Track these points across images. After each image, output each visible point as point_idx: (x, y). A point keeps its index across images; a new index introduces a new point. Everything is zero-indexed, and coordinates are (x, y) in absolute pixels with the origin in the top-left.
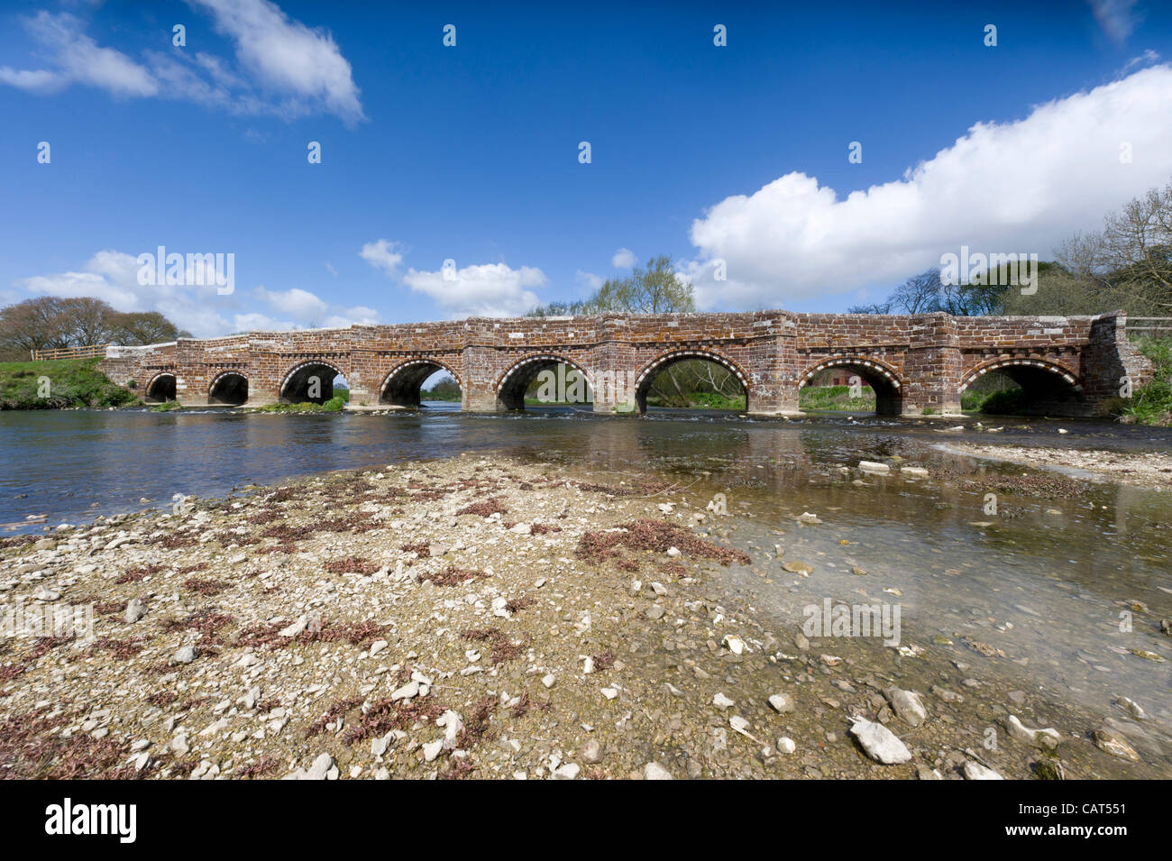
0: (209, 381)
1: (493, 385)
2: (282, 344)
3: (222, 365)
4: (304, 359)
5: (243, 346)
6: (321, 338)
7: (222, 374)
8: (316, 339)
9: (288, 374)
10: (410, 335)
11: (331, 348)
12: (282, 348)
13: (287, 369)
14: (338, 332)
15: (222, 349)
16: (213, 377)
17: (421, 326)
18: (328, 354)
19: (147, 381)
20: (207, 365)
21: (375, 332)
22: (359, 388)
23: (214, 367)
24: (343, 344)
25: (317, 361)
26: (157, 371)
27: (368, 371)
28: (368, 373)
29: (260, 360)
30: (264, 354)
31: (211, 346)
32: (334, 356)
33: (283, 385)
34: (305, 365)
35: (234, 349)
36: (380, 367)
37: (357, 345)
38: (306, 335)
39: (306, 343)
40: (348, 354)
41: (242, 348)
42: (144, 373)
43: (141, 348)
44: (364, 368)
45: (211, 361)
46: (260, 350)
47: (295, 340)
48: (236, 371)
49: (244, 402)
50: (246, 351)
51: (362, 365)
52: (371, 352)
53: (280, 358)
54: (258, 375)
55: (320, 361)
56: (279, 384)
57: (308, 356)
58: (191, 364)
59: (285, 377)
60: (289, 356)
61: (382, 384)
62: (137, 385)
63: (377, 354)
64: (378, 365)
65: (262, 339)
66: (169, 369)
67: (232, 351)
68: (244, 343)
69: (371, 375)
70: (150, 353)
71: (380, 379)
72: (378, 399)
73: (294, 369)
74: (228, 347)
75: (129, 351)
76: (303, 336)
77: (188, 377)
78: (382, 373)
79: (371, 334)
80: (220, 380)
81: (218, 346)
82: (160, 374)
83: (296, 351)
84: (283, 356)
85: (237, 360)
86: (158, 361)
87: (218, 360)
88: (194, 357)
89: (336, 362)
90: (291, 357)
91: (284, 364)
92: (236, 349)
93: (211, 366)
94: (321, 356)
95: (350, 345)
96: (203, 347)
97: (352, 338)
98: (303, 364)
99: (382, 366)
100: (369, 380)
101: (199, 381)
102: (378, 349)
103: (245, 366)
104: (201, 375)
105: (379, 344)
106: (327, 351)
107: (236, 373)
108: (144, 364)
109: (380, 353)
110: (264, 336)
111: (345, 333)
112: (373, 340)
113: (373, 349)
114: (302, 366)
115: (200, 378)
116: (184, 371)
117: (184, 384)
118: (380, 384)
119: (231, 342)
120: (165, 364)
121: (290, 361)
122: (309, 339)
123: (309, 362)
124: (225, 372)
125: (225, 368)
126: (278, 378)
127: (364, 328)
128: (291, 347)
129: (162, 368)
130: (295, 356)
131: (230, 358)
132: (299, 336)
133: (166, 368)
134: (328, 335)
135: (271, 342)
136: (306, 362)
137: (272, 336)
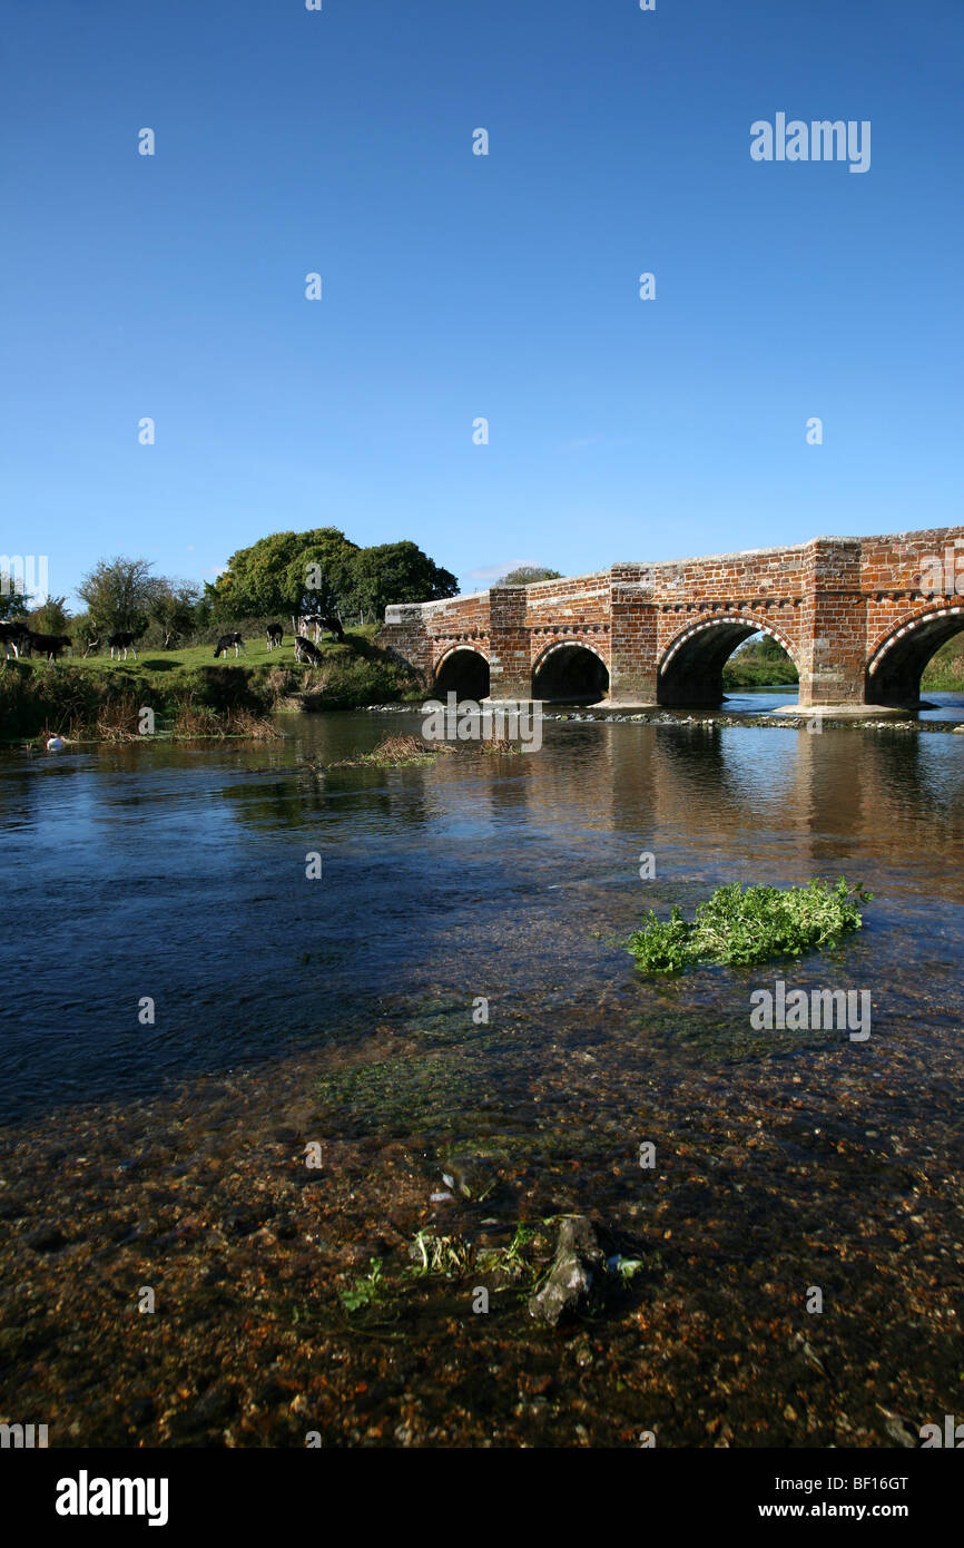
0: (533, 658)
2: (664, 587)
3: (556, 631)
4: (708, 612)
5: (592, 594)
6: (741, 572)
7: (553, 645)
8: (731, 573)
9: (673, 643)
11: (762, 590)
12: (664, 594)
13: (672, 635)
14: (775, 557)
15: (554, 600)
16: (540, 651)
18: (755, 604)
19: (436, 659)
20: (529, 630)
21: (859, 554)
22: (828, 669)
23: (541, 634)
24: (787, 581)
25: (730, 617)
26: (450, 642)
27: (845, 633)
28: (845, 637)
29: (627, 618)
30: (633, 608)
31: (538, 598)
32: (767, 606)
33: (665, 665)
34: (708, 625)
35: (576, 601)
36: (868, 625)
37: (826, 582)
38: (712, 568)
39: (711, 582)
40: (798, 601)
41: (590, 598)
42: (431, 648)
43: (425, 605)
44: (837, 628)
45: (536, 624)
46: (628, 600)
47: (689, 578)
48: (579, 639)
49: (601, 699)
50: (596, 604)
51: (834, 621)
52: (851, 594)
53: (660, 614)
54: (624, 646)
55: (737, 616)
56: (657, 662)
57: (714, 609)
58: (508, 631)
59: (669, 648)
60: (677, 609)
61: (872, 659)
62: (422, 666)
63: (862, 597)
64: (864, 621)
65: (631, 580)
66: (470, 640)
67: (572, 604)
68: (594, 589)
69: (849, 643)
70: (441, 614)
71: (868, 649)
72: (862, 691)
73: (685, 633)
74: (567, 597)
75: (413, 612)
76: (705, 569)
77: (504, 653)
78: (872, 636)
79: (851, 557)
80: (550, 656)
81: (550, 596)
82: (454, 647)
83: (691, 599)
84: (665, 609)
85: (582, 619)
86: (453, 626)
87: (550, 621)
88: (512, 618)
89: (771, 618)
90: (681, 610)
91: (667, 624)
92: (581, 600)
93: (537, 632)
94: (740, 608)
95: (803, 582)
96: (525, 599)
97: (809, 567)
98: (702, 623)
99: (871, 621)
100: (847, 652)
101: (519, 659)
102: (864, 586)
103: (595, 630)
104: (522, 648)
105: (866, 578)
106: (752, 595)
107: (580, 644)
108: (430, 632)
109: (869, 595)
110: (634, 574)
111: (791, 559)
112: (853, 569)
113: (854, 587)
114: (699, 628)
115: (519, 654)
116: (499, 643)
117: (499, 665)
118: (867, 658)
119: (572, 587)
120: (463, 630)
121: (679, 618)
122: (717, 575)
123: (716, 619)
124: (559, 642)
125: (561, 635)
126: (655, 651)
127: (838, 546)
128: (681, 593)
129: (458, 638)
130: (689, 609)
131: (570, 617)
132: (697, 570)
133: (466, 638)
134: (757, 564)
135: (645, 584)
136: (709, 619)
137: (646, 572)
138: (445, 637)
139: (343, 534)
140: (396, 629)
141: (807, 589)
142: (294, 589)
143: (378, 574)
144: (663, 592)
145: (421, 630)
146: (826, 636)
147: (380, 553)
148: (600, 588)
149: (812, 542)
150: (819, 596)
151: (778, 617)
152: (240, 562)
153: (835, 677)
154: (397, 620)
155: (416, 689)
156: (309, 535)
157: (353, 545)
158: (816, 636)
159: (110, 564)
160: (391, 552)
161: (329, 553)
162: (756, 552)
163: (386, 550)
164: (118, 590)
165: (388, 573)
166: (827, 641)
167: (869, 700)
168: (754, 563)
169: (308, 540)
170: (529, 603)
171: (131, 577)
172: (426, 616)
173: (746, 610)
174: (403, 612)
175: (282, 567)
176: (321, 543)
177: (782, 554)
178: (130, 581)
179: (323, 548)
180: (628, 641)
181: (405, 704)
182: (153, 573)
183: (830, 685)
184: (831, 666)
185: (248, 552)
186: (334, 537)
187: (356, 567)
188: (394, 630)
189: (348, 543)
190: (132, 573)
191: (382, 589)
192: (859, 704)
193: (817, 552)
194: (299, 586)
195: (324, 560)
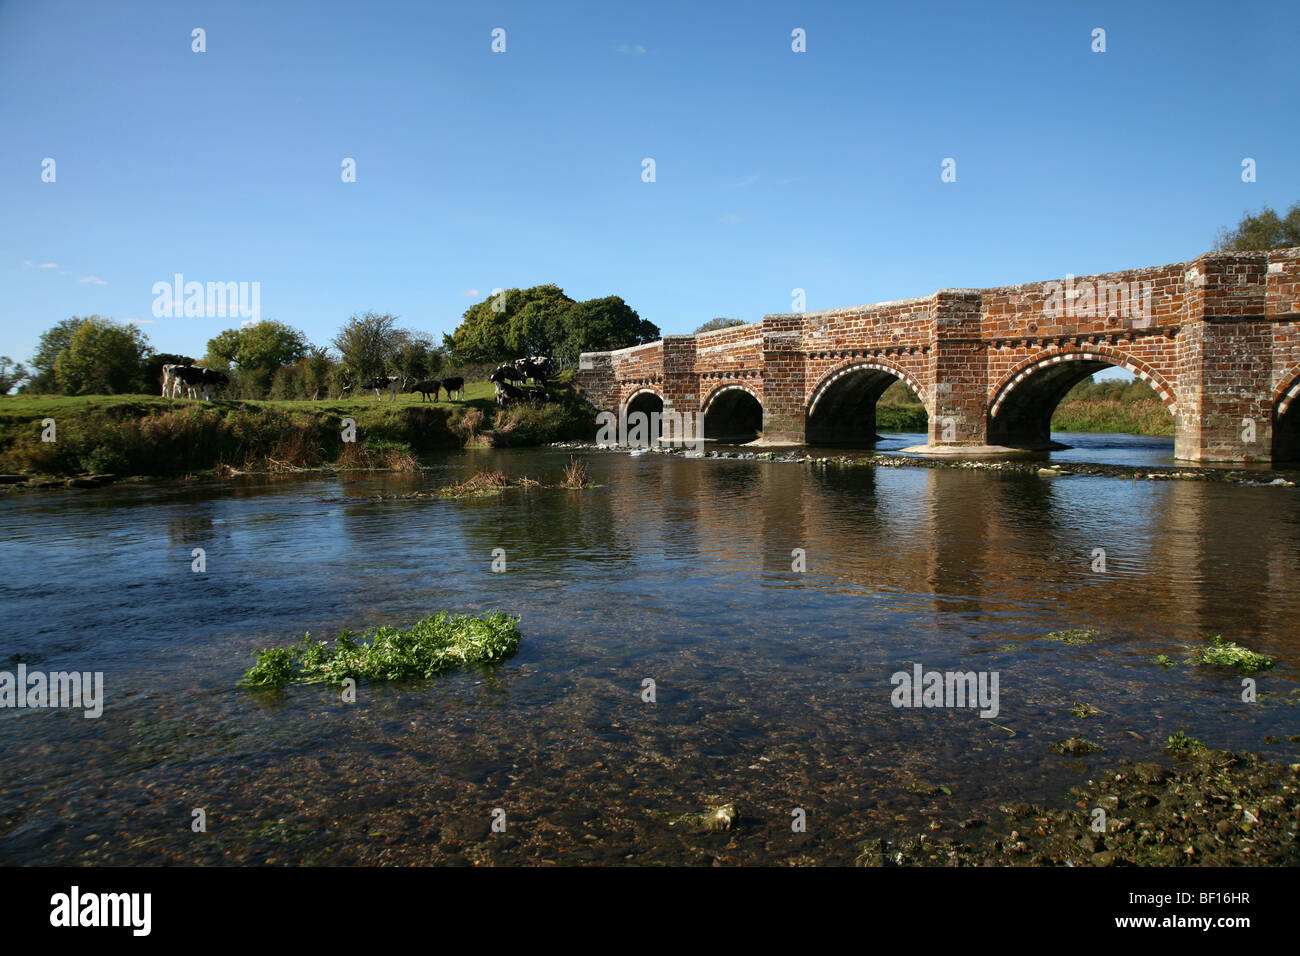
0: (702, 400)
2: (811, 336)
3: (721, 375)
4: (848, 358)
5: (750, 342)
6: (876, 322)
7: (718, 389)
8: (868, 323)
9: (819, 387)
11: (895, 338)
12: (811, 342)
13: (818, 379)
14: (906, 308)
15: (719, 348)
16: (707, 395)
18: (889, 352)
19: (622, 401)
20: (699, 375)
21: (979, 304)
22: (950, 412)
23: (708, 378)
24: (916, 330)
25: (868, 363)
26: (635, 386)
27: (967, 378)
28: (967, 382)
29: (778, 365)
30: (783, 355)
31: (705, 346)
32: (900, 353)
33: (813, 407)
34: (849, 370)
35: (737, 349)
36: (989, 371)
37: (948, 331)
38: (851, 318)
39: (851, 331)
40: (926, 349)
41: (750, 346)
42: (619, 391)
43: (615, 353)
44: (959, 373)
45: (704, 370)
46: (778, 348)
47: (832, 327)
48: (740, 384)
49: (756, 438)
50: (754, 351)
51: (956, 367)
52: (972, 342)
53: (808, 361)
54: (775, 389)
55: (874, 362)
56: (805, 404)
57: (853, 356)
58: (679, 376)
59: (816, 392)
60: (822, 355)
61: (993, 402)
62: (611, 407)
63: (983, 345)
64: (985, 367)
65: (781, 330)
66: (650, 384)
67: (734, 351)
68: (752, 338)
69: (971, 387)
70: (627, 360)
71: (989, 393)
72: (984, 432)
73: (829, 377)
74: (729, 345)
75: (603, 359)
76: (846, 319)
77: (676, 395)
78: (993, 381)
79: (972, 308)
80: (717, 399)
81: (715, 344)
82: (638, 390)
83: (833, 347)
84: (812, 356)
85: (742, 365)
86: (637, 371)
87: (715, 367)
88: (683, 364)
89: (903, 364)
90: (825, 357)
91: (814, 370)
92: (741, 348)
93: (705, 376)
94: (876, 355)
95: (930, 331)
96: (694, 347)
98: (844, 368)
99: (992, 368)
100: (969, 396)
101: (689, 401)
102: (985, 335)
103: (753, 375)
104: (692, 392)
105: (986, 327)
106: (887, 343)
107: (741, 388)
108: (619, 377)
109: (989, 343)
110: (784, 324)
111: (920, 309)
112: (974, 318)
113: (975, 336)
114: (842, 373)
115: (689, 397)
116: (672, 386)
117: (672, 407)
118: (988, 402)
119: (733, 337)
120: (645, 375)
121: (824, 364)
122: (856, 325)
123: (856, 365)
124: (723, 386)
125: (725, 380)
126: (804, 395)
127: (959, 298)
128: (826, 341)
130: (832, 356)
131: (732, 364)
132: (838, 321)
133: (647, 382)
134: (889, 315)
135: (794, 333)
136: (850, 365)
137: (795, 323)
138: (630, 382)
139: (562, 291)
140: (588, 374)
141: (932, 337)
142: (516, 339)
144: (812, 341)
145: (611, 375)
146: (948, 381)
147: (589, 306)
148: (757, 337)
149: (935, 295)
150: (941, 344)
151: (910, 363)
152: (473, 315)
153: (957, 419)
154: (589, 366)
156: (533, 291)
157: (570, 300)
158: (939, 381)
159: (361, 318)
160: (599, 305)
161: (547, 307)
162: (889, 303)
163: (595, 304)
164: (367, 341)
166: (949, 386)
167: (991, 441)
168: (887, 314)
169: (531, 295)
170: (698, 351)
171: (378, 330)
172: (615, 363)
173: (881, 357)
174: (595, 359)
175: (506, 320)
176: (540, 298)
177: (912, 305)
178: (377, 333)
179: (542, 302)
180: (777, 385)
182: (396, 326)
184: (954, 409)
185: (479, 307)
186: (553, 293)
187: (568, 319)
188: (586, 374)
189: (565, 298)
190: (379, 326)
192: (980, 444)
193: (939, 303)
194: (520, 336)
195: (542, 313)
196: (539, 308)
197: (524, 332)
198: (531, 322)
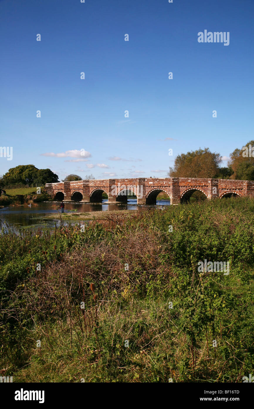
0: (71, 193)
1: (145, 196)
3: (75, 189)
4: (97, 188)
5: (80, 184)
6: (101, 182)
9: (92, 192)
10: (124, 182)
11: (104, 185)
13: (92, 191)
14: (105, 180)
15: (75, 184)
16: (72, 192)
17: (127, 179)
18: (103, 187)
19: (55, 193)
21: (115, 181)
24: (106, 184)
30: (86, 187)
33: (91, 195)
37: (111, 185)
40: (108, 187)
42: (54, 191)
43: (53, 184)
45: (72, 188)
46: (85, 185)
47: (94, 182)
48: (79, 191)
49: (82, 200)
53: (90, 188)
54: (85, 192)
55: (101, 188)
58: (67, 189)
59: (92, 193)
60: (93, 187)
62: (52, 194)
65: (86, 182)
70: (56, 185)
72: (116, 200)
73: (94, 191)
74: (77, 184)
75: (51, 185)
76: (96, 181)
80: (74, 193)
84: (91, 187)
85: (79, 188)
86: (58, 188)
87: (74, 187)
88: (68, 187)
89: (105, 189)
93: (72, 189)
95: (108, 184)
97: (108, 182)
103: (81, 190)
105: (116, 184)
106: (102, 186)
108: (54, 188)
112: (114, 183)
115: (69, 193)
116: (66, 191)
117: (66, 195)
120: (60, 188)
122: (98, 182)
125: (76, 190)
126: (90, 193)
127: (112, 180)
128: (93, 184)
129: (59, 190)
131: (77, 187)
133: (60, 190)
134: (103, 181)
135: (88, 183)
136: (97, 189)
137: (88, 181)
138: (56, 189)
140: (47, 188)
143: (43, 176)
144: (91, 184)
145: (52, 188)
148: (82, 183)
149: (109, 179)
150: (110, 187)
152: (12, 171)
153: (112, 198)
154: (48, 186)
155: (51, 198)
156: (28, 166)
157: (37, 169)
158: (109, 192)
160: (45, 171)
161: (32, 170)
162: (103, 180)
165: (45, 175)
169: (27, 167)
170: (71, 185)
172: (53, 186)
174: (49, 185)
175: (22, 173)
176: (30, 168)
181: (50, 201)
183: (111, 199)
184: (111, 196)
186: (33, 167)
187: (38, 174)
191: (43, 178)
194: (26, 177)
195: (31, 172)
196: (30, 171)
197: (27, 176)
198: (28, 174)
